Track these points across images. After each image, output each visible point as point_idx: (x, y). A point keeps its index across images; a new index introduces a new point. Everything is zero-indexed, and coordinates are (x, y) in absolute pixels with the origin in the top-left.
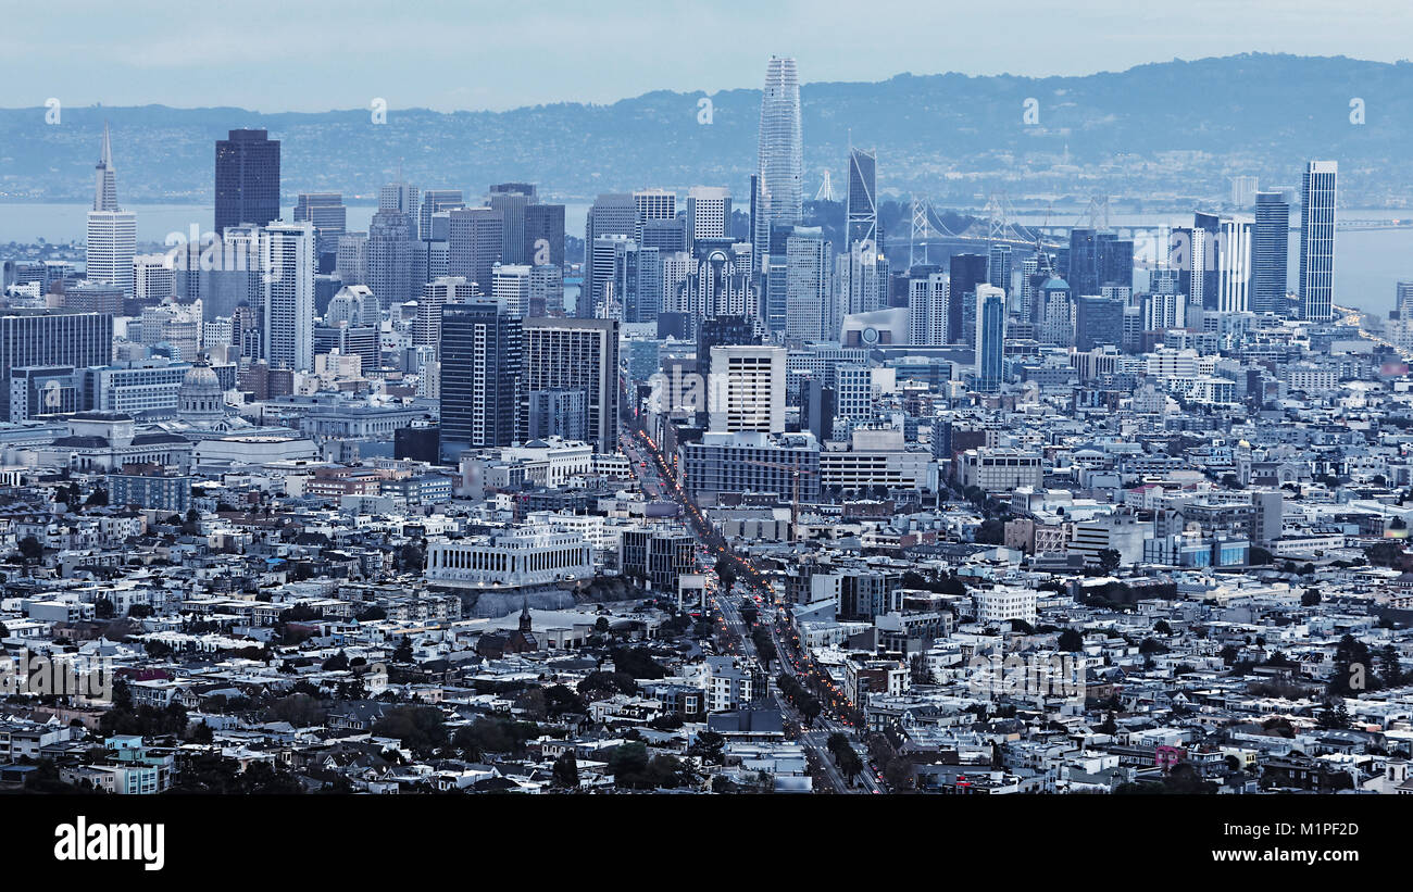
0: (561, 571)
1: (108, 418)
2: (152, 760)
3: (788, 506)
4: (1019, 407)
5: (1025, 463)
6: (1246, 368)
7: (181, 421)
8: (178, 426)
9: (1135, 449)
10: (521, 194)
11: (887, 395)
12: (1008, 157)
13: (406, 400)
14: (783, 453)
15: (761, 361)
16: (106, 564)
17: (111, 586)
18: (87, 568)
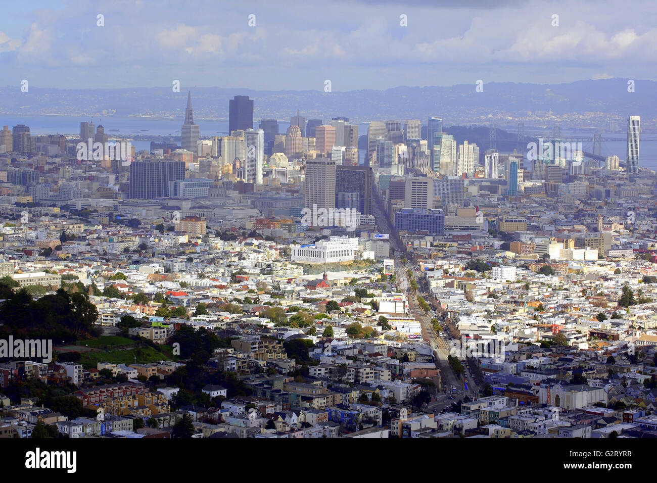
0: (340, 257)
1: (181, 199)
2: (164, 326)
3: (432, 236)
4: (522, 201)
5: (520, 221)
6: (605, 189)
7: (209, 201)
8: (207, 202)
9: (562, 217)
10: (342, 121)
11: (474, 196)
12: (529, 113)
13: (295, 195)
14: (431, 216)
15: (424, 183)
16: (172, 253)
17: (172, 261)
18: (163, 254)
